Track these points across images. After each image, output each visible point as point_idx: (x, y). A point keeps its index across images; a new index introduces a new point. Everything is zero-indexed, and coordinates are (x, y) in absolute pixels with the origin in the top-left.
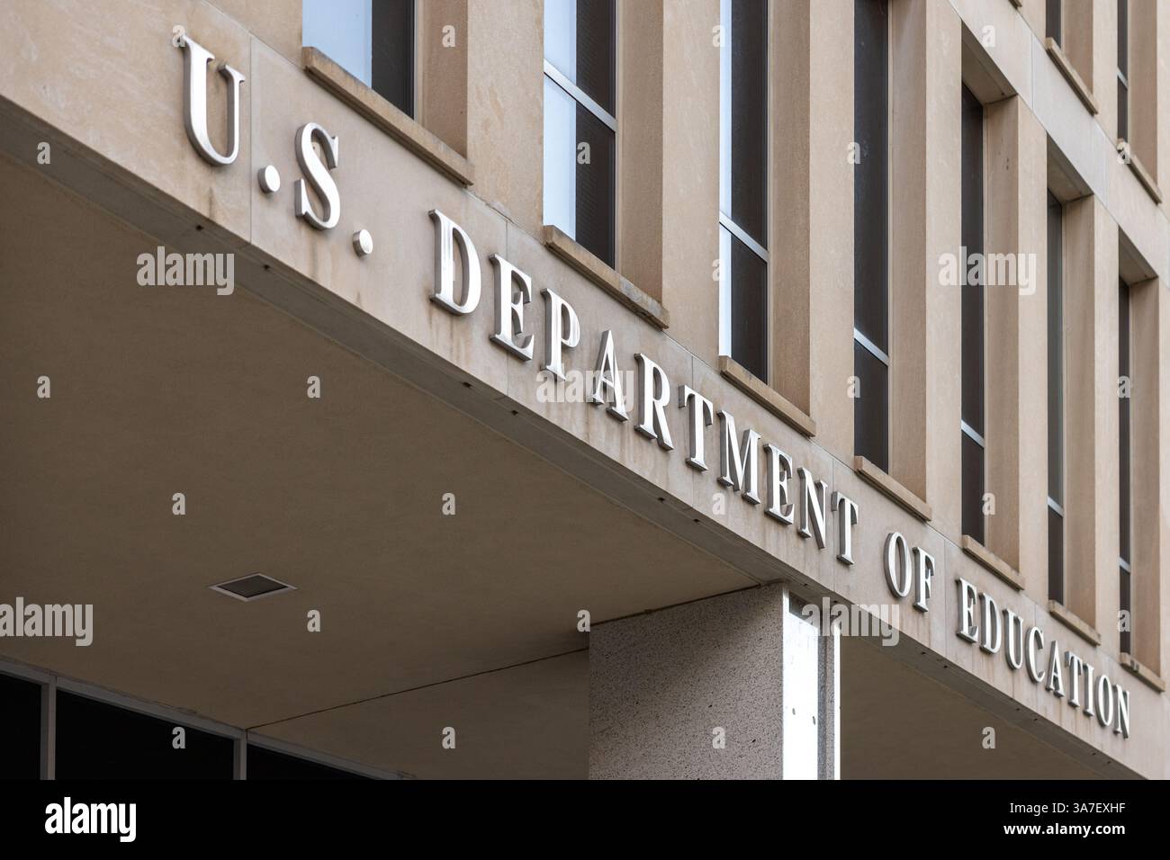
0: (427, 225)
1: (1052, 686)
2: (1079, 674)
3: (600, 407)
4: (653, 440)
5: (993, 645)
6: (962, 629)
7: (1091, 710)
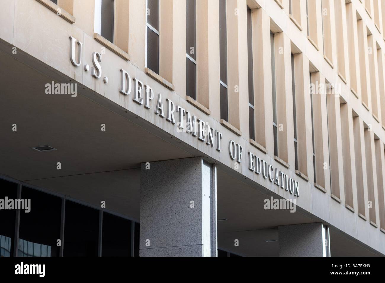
0: (119, 72)
1: (276, 183)
2: (284, 178)
3: (158, 114)
4: (170, 122)
5: (259, 172)
6: (250, 167)
7: (287, 189)
